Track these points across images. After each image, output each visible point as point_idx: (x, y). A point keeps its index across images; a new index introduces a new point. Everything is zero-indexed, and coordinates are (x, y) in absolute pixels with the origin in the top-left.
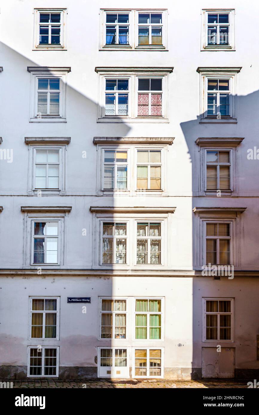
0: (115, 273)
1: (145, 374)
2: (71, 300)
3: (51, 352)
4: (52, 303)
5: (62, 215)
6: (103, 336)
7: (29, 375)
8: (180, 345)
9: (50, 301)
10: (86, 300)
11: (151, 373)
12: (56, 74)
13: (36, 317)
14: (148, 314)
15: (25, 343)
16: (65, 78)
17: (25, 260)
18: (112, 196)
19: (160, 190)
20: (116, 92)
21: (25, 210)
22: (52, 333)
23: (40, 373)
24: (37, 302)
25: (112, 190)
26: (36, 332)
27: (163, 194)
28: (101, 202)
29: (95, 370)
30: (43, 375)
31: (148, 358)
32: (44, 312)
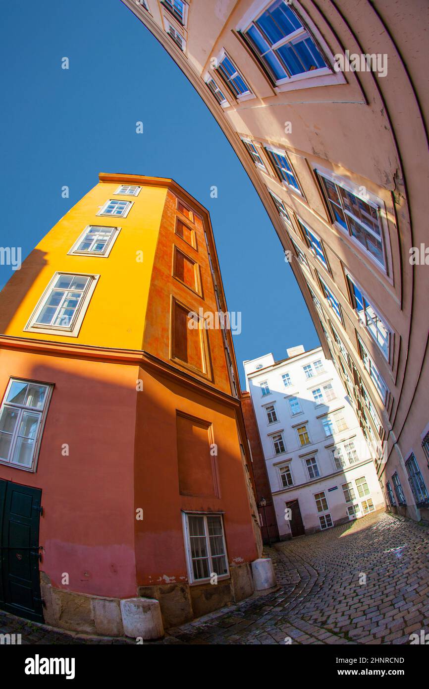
0: (344, 471)
1: (368, 511)
2: (330, 490)
3: (328, 516)
4: (322, 494)
5: (315, 453)
6: (347, 501)
7: (321, 529)
8: (378, 493)
9: (321, 493)
10: (335, 488)
11: (371, 510)
12: (295, 396)
13: (318, 502)
14: (361, 484)
15: (316, 515)
16: (298, 396)
17: (307, 478)
18: (333, 437)
19: (348, 428)
20: (317, 395)
21: (300, 457)
22: (326, 507)
23: (326, 527)
24: (317, 496)
25: (332, 435)
26: (320, 509)
27: (350, 429)
28: (328, 443)
29: (348, 518)
30: (327, 527)
31: (367, 504)
32: (320, 499)
